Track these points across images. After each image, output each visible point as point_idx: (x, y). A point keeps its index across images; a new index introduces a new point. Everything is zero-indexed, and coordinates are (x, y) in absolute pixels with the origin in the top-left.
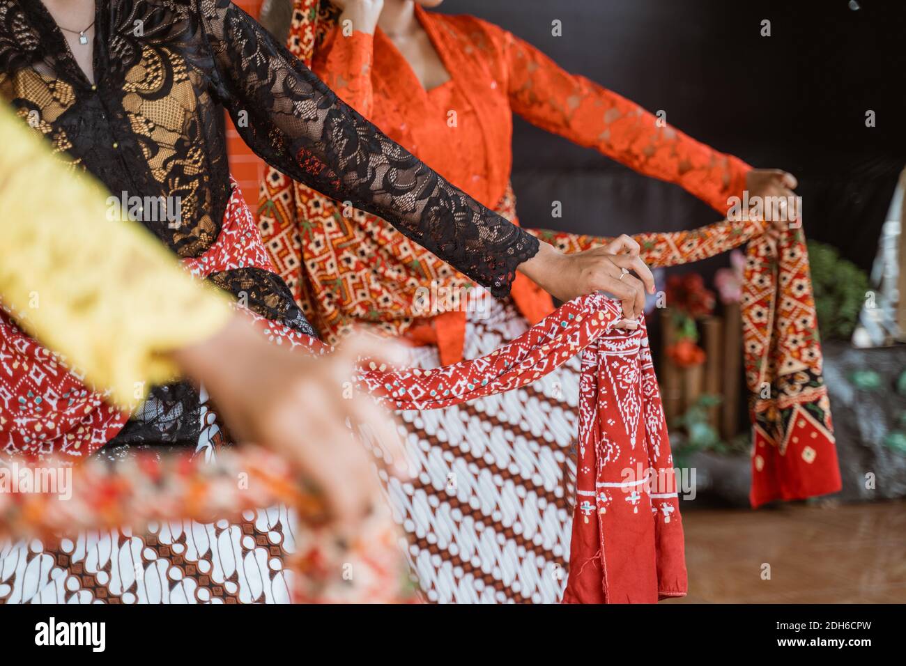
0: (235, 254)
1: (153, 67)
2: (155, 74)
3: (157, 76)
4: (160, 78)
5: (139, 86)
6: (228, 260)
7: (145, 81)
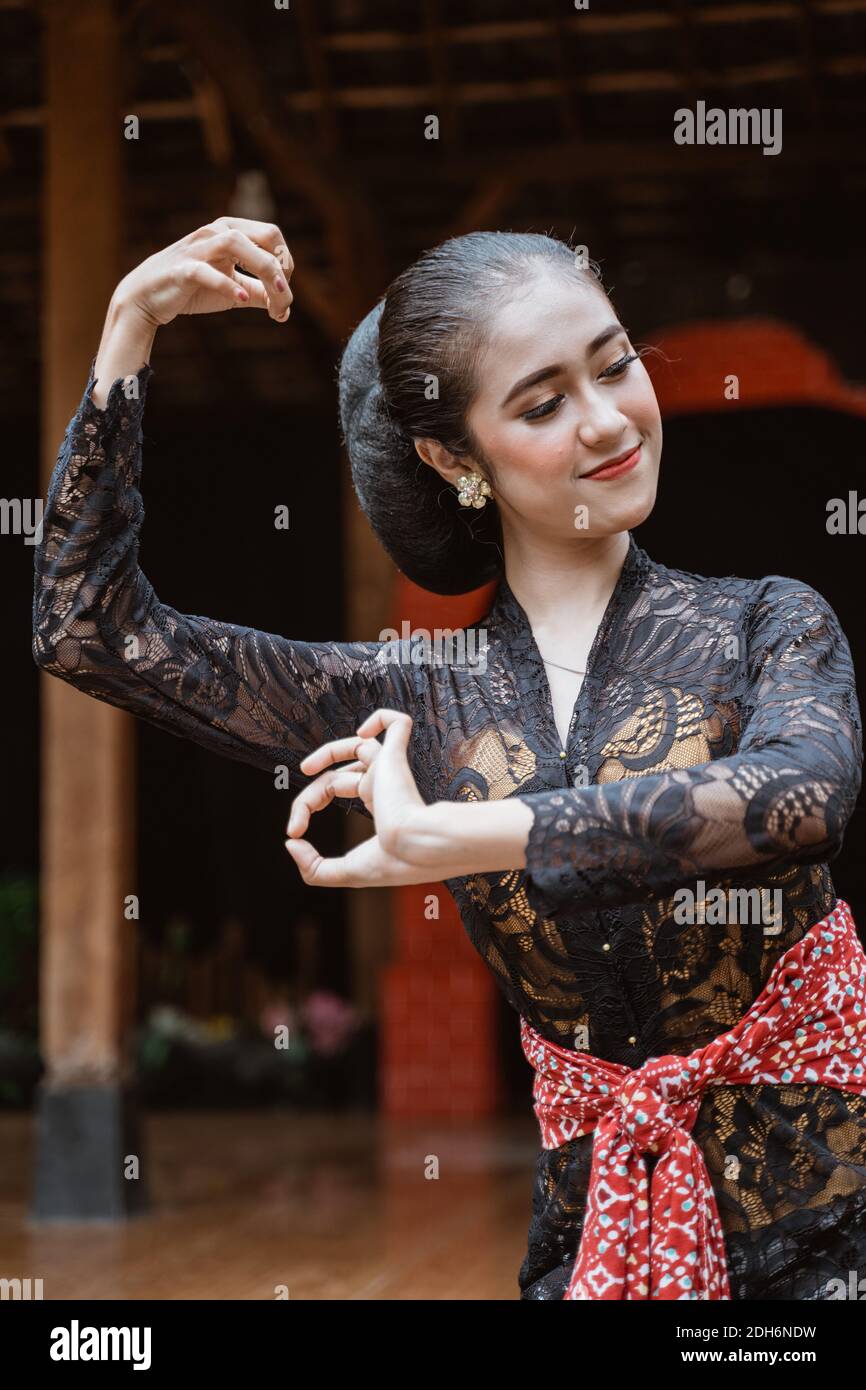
0: (776, 1058)
1: (651, 717)
2: (652, 728)
3: (655, 731)
4: (657, 735)
5: (622, 746)
6: (755, 1068)
7: (633, 739)
